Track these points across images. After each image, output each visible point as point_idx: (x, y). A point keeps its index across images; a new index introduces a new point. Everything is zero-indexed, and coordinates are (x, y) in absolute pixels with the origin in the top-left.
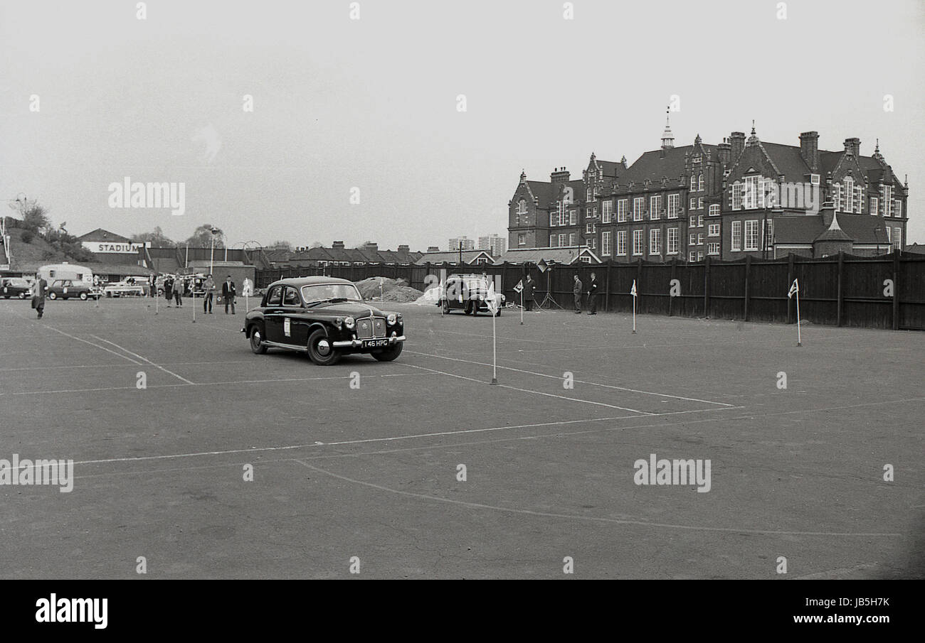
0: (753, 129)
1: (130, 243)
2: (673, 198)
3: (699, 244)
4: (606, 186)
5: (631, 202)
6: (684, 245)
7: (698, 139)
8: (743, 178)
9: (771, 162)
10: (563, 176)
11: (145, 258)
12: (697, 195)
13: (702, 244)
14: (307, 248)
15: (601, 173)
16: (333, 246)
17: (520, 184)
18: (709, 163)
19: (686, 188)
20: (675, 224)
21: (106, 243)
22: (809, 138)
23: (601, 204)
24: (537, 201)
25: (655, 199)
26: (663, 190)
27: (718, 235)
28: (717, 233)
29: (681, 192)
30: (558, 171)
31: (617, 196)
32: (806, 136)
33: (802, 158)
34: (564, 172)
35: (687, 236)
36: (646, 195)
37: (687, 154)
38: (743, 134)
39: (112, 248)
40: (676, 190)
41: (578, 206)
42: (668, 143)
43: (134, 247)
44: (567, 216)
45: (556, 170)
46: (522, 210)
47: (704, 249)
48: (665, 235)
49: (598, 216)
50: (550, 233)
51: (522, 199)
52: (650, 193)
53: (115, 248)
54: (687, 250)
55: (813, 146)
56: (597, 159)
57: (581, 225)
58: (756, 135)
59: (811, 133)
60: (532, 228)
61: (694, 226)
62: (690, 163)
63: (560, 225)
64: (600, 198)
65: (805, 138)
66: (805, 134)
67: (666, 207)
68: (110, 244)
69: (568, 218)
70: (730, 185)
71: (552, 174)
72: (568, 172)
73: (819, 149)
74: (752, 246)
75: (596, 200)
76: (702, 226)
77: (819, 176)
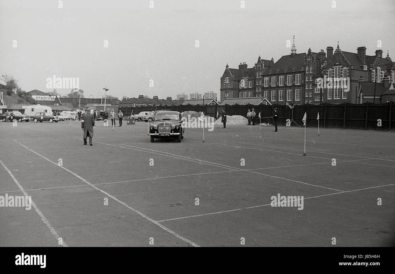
0: (338, 45)
1: (50, 96)
2: (298, 76)
3: (310, 96)
4: (266, 70)
5: (278, 78)
6: (303, 97)
7: (310, 50)
8: (333, 67)
9: (347, 60)
10: (244, 67)
11: (58, 102)
12: (309, 75)
13: (311, 96)
14: (128, 98)
15: (263, 65)
16: (139, 97)
17: (226, 70)
18: (315, 61)
19: (304, 72)
20: (299, 87)
21: (39, 96)
22: (362, 50)
23: (264, 79)
24: (234, 77)
25: (289, 77)
26: (293, 73)
27: (319, 92)
28: (319, 91)
29: (302, 73)
30: (242, 64)
31: (271, 75)
32: (360, 49)
33: (358, 58)
34: (245, 65)
35: (304, 93)
36: (285, 75)
37: (304, 57)
38: (332, 48)
39: (42, 98)
40: (300, 72)
41: (253, 79)
42: (294, 52)
43: (52, 98)
44: (248, 84)
45: (241, 63)
46: (227, 81)
47: (313, 98)
48: (294, 92)
49: (262, 84)
50: (239, 91)
51: (227, 76)
52: (287, 74)
53: (43, 98)
54: (304, 99)
55: (364, 53)
56: (261, 59)
57: (254, 88)
58: (339, 48)
59: (363, 47)
60: (231, 89)
61: (308, 88)
62: (306, 61)
63: (244, 88)
64: (263, 76)
65: (360, 50)
66: (360, 48)
67: (295, 80)
68: (41, 96)
69: (248, 85)
70: (327, 70)
71: (239, 65)
72: (247, 65)
73: (366, 55)
74: (337, 97)
75: (261, 77)
76: (312, 88)
77: (367, 66)
